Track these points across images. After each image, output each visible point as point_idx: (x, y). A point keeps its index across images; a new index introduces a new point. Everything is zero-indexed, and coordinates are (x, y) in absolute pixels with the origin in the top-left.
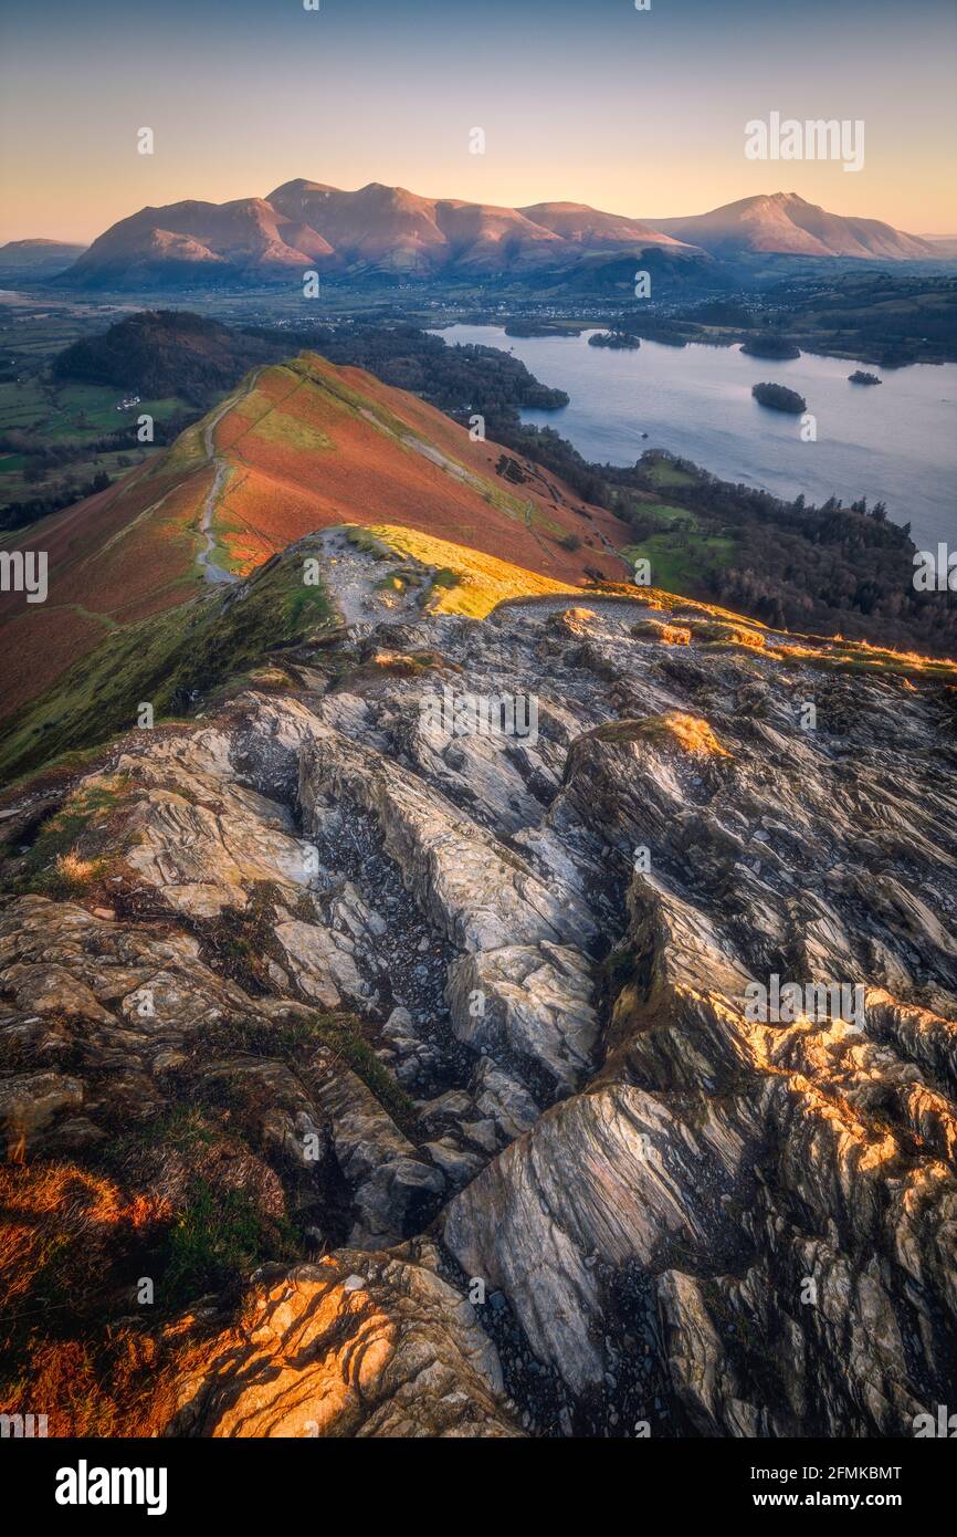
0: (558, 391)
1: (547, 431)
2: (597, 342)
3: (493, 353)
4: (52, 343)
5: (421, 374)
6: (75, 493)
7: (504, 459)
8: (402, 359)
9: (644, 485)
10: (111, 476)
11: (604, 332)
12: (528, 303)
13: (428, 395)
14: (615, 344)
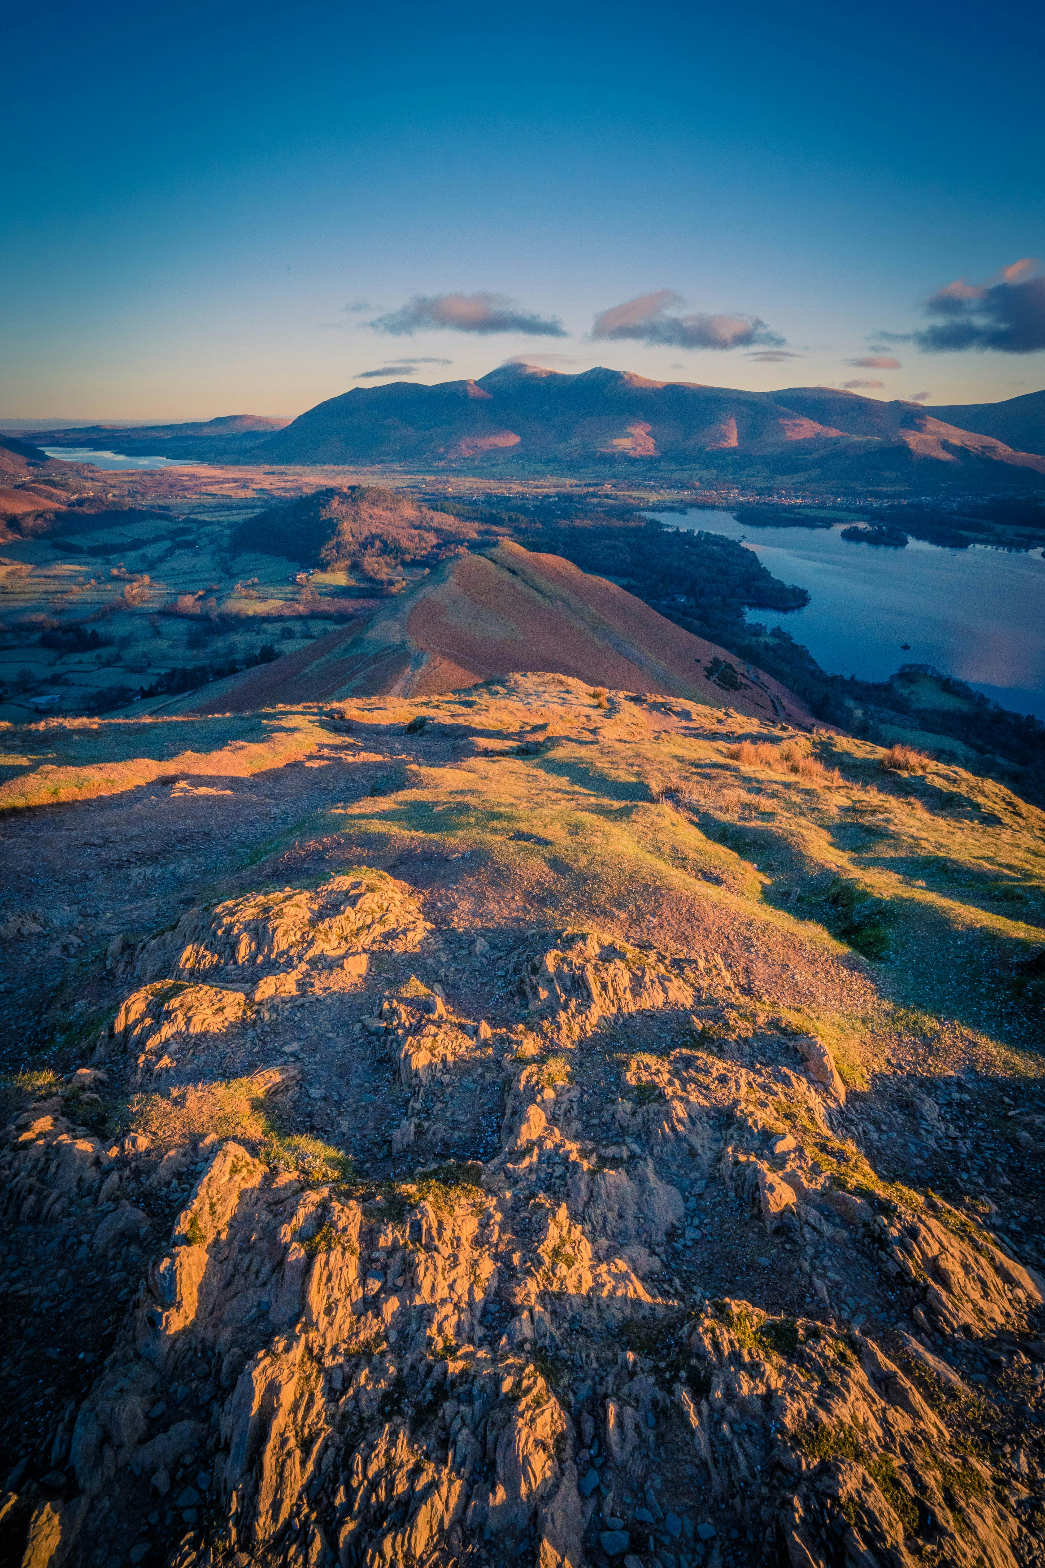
0: (795, 588)
1: (777, 633)
2: (852, 536)
3: (718, 540)
4: (235, 512)
5: (628, 559)
6: (235, 662)
7: (716, 662)
8: (609, 542)
9: (901, 707)
10: (277, 647)
11: (862, 526)
12: (768, 488)
13: (634, 582)
14: (874, 539)
